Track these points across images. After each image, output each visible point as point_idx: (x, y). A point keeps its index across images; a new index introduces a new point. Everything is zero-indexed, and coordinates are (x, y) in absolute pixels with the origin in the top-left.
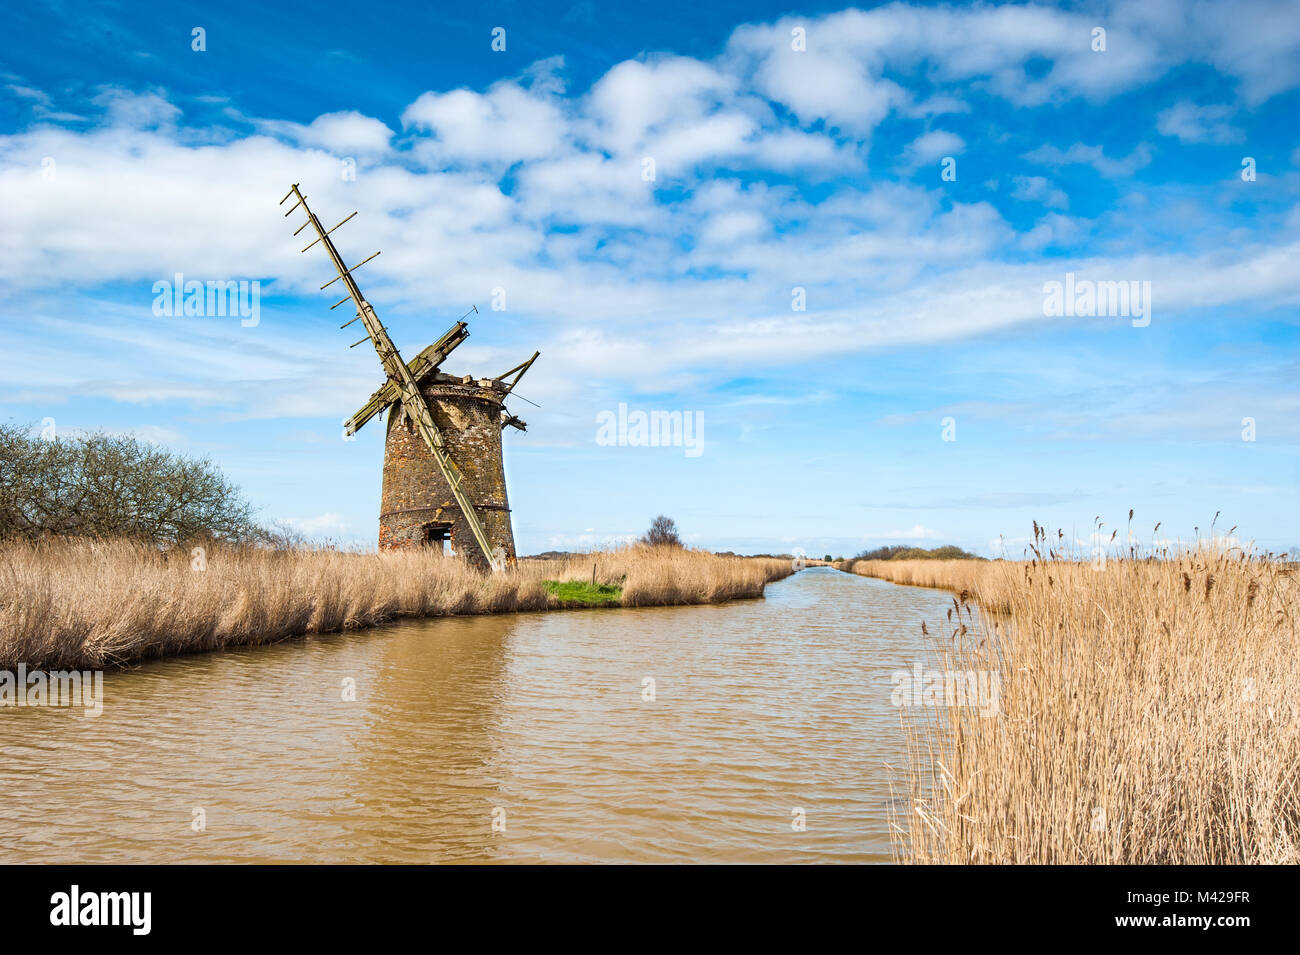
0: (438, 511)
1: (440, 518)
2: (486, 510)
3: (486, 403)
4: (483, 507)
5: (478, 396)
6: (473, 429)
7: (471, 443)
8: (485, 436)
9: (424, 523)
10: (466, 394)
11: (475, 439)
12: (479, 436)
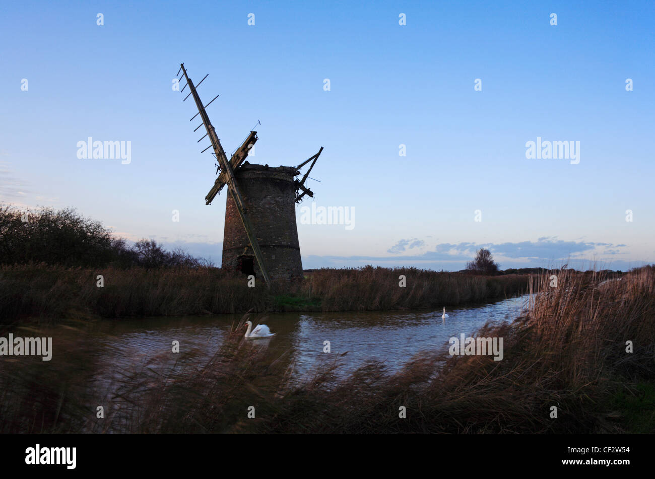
0: (246, 249)
1: (246, 253)
2: (276, 248)
3: (278, 181)
4: (274, 246)
5: (273, 176)
6: (269, 198)
7: (267, 206)
8: (277, 202)
9: (238, 256)
10: (264, 176)
11: (270, 203)
12: (273, 202)
